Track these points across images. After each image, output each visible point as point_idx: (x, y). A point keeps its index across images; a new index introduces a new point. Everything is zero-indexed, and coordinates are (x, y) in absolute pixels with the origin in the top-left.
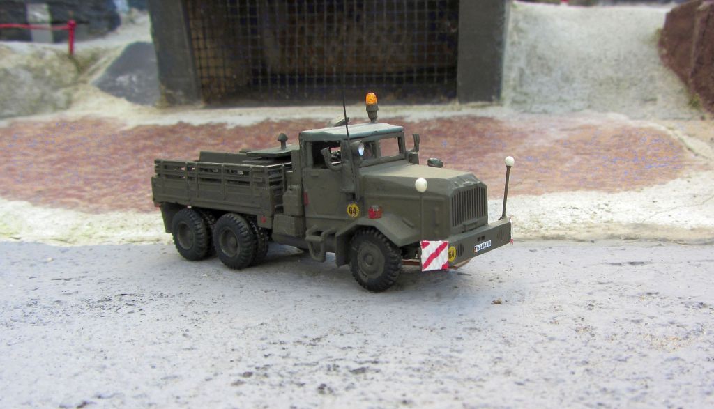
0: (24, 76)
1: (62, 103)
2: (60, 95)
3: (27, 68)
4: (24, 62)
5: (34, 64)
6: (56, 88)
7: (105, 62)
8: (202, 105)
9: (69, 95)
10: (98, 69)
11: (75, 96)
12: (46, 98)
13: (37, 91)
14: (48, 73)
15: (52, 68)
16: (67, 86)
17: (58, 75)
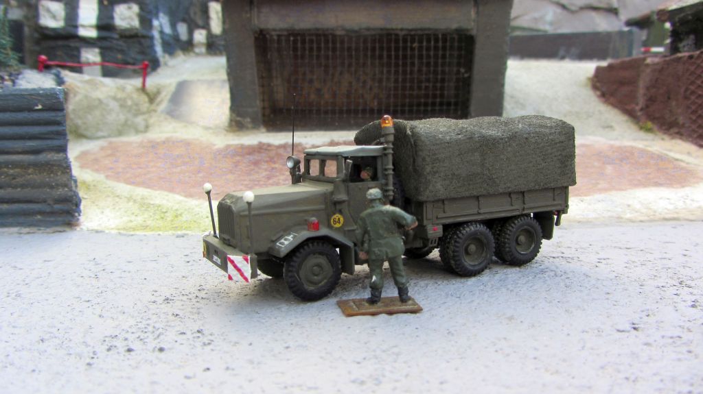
0: (114, 105)
1: (141, 127)
2: (140, 120)
3: (115, 98)
4: (112, 94)
5: (120, 95)
6: (136, 115)
7: (166, 96)
8: (263, 130)
9: (146, 120)
10: (162, 101)
11: (151, 121)
12: (129, 123)
13: (122, 117)
14: (129, 103)
15: (131, 98)
16: (143, 113)
17: (137, 105)
